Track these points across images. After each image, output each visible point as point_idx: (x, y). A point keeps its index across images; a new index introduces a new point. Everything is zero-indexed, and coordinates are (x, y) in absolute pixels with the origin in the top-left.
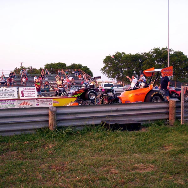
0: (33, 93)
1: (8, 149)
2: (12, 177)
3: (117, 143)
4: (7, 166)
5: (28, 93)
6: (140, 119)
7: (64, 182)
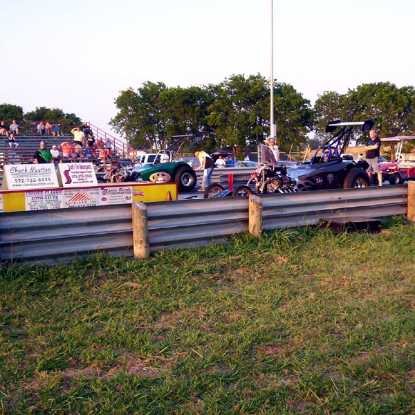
0: (88, 176)
5: (77, 174)
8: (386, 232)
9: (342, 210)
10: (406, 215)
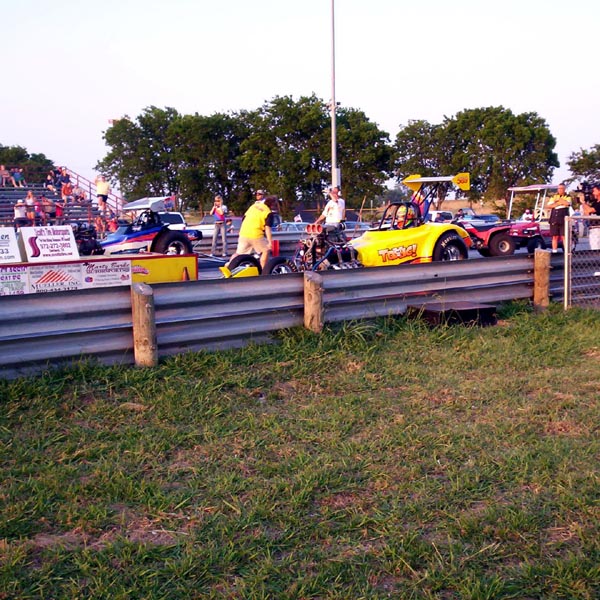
0: (64, 245)
8: (504, 324)
9: (441, 292)
10: (532, 298)
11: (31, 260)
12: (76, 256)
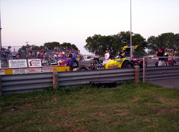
1: (25, 103)
2: (30, 121)
3: (101, 96)
4: (26, 114)
5: (34, 63)
6: (116, 79)
7: (68, 123)
10: (135, 79)
11: (30, 67)
12: (41, 66)
